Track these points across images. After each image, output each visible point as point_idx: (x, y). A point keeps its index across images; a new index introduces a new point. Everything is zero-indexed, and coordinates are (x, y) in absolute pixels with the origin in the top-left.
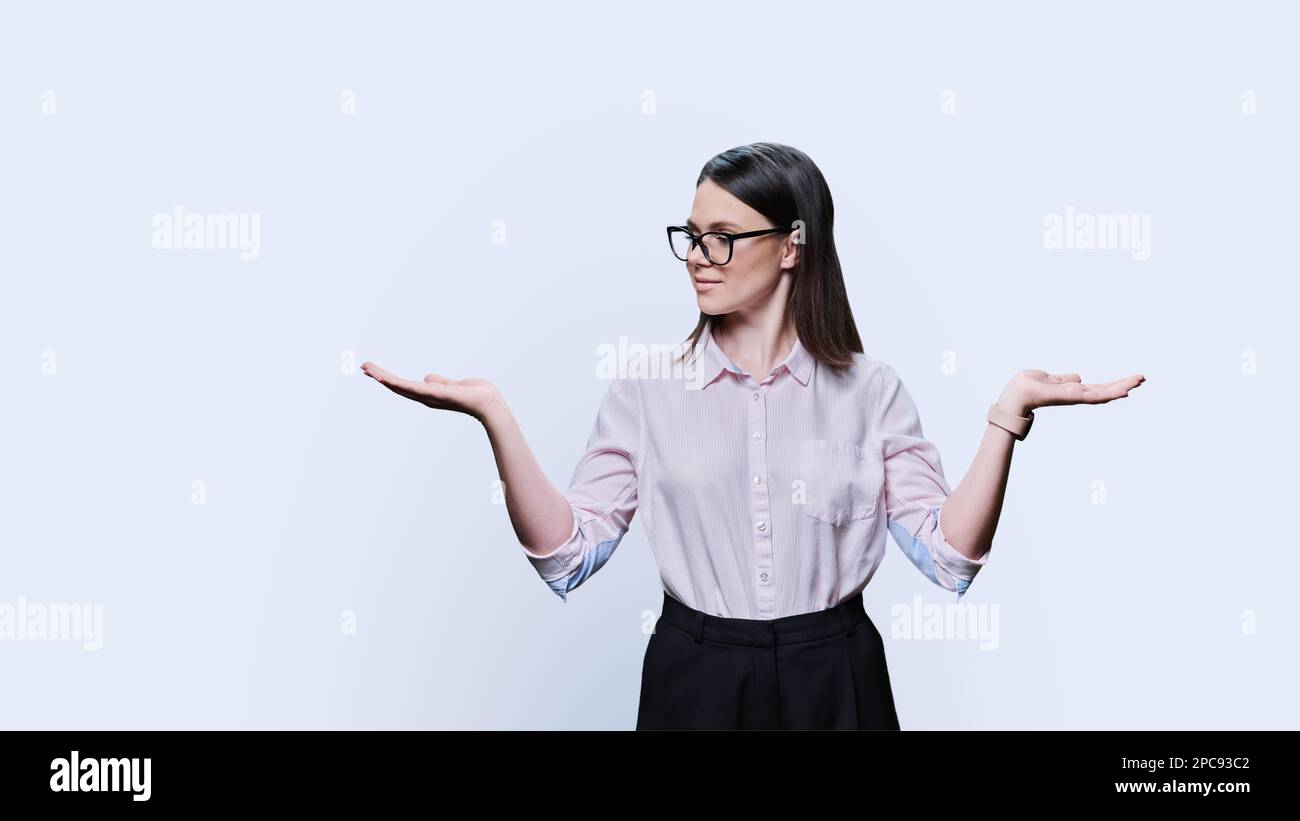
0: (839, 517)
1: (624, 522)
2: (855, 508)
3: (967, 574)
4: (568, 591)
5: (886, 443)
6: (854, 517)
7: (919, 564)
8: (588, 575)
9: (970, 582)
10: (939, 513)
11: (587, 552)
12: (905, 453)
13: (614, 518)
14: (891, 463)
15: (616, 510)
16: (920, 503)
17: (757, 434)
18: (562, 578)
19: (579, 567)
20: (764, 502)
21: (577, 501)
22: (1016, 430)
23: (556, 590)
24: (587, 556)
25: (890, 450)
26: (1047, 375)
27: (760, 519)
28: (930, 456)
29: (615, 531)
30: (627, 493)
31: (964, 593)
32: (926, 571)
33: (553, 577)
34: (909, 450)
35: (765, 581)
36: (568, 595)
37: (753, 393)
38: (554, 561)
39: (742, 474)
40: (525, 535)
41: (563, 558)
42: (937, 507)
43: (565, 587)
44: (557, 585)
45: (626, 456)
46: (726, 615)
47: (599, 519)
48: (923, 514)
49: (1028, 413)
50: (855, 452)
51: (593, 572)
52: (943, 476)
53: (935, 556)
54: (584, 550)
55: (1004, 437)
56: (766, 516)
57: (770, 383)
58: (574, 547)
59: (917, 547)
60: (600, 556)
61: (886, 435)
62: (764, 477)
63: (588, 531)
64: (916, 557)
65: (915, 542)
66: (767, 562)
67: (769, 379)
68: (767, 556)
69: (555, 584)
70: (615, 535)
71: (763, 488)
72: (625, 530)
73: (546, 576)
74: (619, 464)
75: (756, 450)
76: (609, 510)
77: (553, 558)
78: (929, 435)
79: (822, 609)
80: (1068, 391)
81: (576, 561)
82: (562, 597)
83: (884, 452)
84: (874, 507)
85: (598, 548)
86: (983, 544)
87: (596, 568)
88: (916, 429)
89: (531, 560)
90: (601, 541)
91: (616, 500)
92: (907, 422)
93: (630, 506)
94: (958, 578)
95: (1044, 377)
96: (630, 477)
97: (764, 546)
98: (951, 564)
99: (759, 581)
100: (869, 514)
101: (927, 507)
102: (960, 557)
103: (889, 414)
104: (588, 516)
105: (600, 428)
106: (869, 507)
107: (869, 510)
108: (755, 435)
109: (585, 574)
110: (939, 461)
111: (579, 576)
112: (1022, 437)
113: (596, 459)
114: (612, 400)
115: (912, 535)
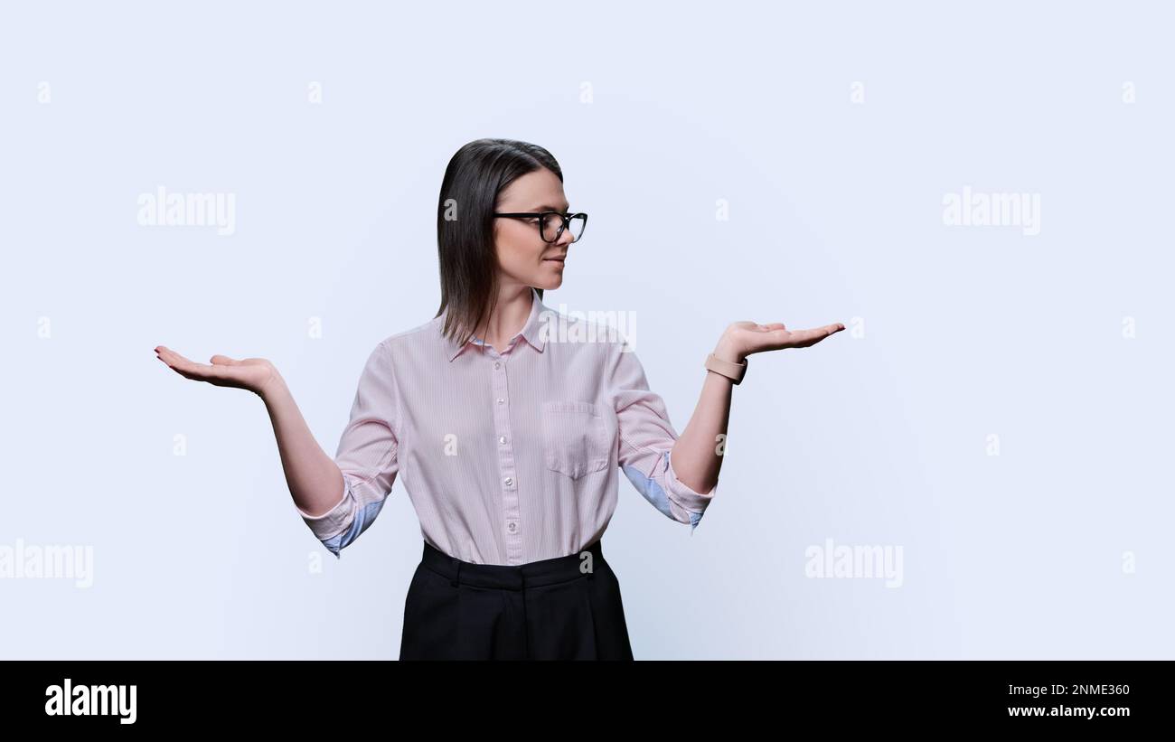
0: (576, 470)
1: (388, 484)
2: (589, 462)
3: (700, 507)
4: (341, 548)
5: (617, 399)
6: (590, 469)
7: (654, 503)
8: (359, 532)
9: (702, 514)
10: (670, 454)
11: (357, 512)
12: (635, 406)
13: (378, 480)
14: (622, 415)
15: (380, 474)
16: (652, 448)
17: (500, 397)
18: (335, 536)
19: (351, 526)
20: (510, 460)
21: (346, 467)
22: (733, 375)
23: (330, 548)
24: (357, 516)
25: (620, 405)
26: (756, 326)
27: (507, 475)
28: (656, 405)
29: (379, 492)
30: (389, 458)
31: (697, 524)
32: (662, 508)
33: (327, 536)
34: (638, 402)
35: (513, 530)
36: (342, 552)
37: (495, 362)
38: (328, 521)
39: (489, 436)
40: (301, 499)
41: (337, 518)
42: (668, 450)
43: (338, 545)
44: (332, 543)
45: (385, 425)
46: (479, 562)
47: (366, 483)
48: (655, 457)
49: (742, 359)
50: (589, 408)
51: (362, 532)
52: (668, 422)
53: (669, 494)
54: (352, 510)
55: (723, 382)
56: (511, 472)
57: (509, 352)
58: (346, 508)
59: (652, 486)
60: (368, 516)
61: (615, 391)
62: (509, 438)
63: (356, 494)
64: (652, 496)
65: (650, 484)
66: (516, 514)
67: (508, 349)
68: (514, 508)
69: (330, 542)
70: (381, 497)
71: (508, 448)
72: (389, 491)
73: (320, 535)
74: (381, 432)
75: (501, 414)
76: (374, 474)
77: (327, 518)
78: (654, 387)
79: (566, 554)
80: (776, 337)
81: (348, 520)
82: (336, 554)
83: (615, 407)
84: (607, 460)
85: (366, 508)
86: (711, 479)
87: (366, 527)
88: (642, 383)
89: (307, 521)
90: (368, 502)
91: (379, 464)
92: (633, 378)
93: (392, 469)
94: (691, 512)
95: (753, 327)
96: (391, 443)
97: (511, 499)
98: (683, 500)
99: (507, 530)
100: (603, 466)
101: (658, 451)
102: (690, 492)
103: (618, 371)
104: (356, 481)
105: (360, 402)
106: (603, 460)
107: (602, 463)
108: (498, 400)
109: (354, 535)
110: (665, 411)
111: (351, 535)
112: (738, 382)
113: (359, 430)
114: (369, 377)
115: (647, 477)
